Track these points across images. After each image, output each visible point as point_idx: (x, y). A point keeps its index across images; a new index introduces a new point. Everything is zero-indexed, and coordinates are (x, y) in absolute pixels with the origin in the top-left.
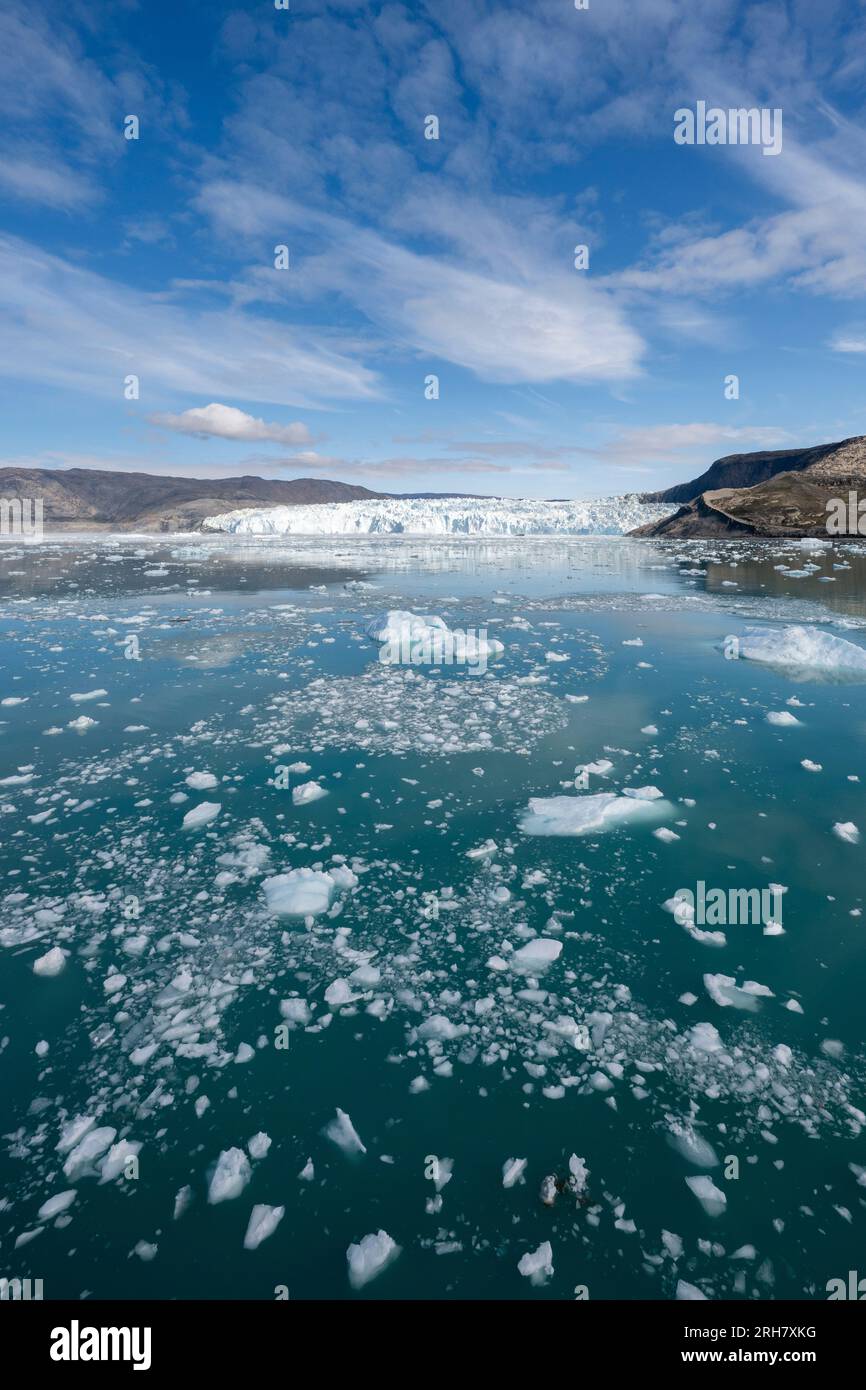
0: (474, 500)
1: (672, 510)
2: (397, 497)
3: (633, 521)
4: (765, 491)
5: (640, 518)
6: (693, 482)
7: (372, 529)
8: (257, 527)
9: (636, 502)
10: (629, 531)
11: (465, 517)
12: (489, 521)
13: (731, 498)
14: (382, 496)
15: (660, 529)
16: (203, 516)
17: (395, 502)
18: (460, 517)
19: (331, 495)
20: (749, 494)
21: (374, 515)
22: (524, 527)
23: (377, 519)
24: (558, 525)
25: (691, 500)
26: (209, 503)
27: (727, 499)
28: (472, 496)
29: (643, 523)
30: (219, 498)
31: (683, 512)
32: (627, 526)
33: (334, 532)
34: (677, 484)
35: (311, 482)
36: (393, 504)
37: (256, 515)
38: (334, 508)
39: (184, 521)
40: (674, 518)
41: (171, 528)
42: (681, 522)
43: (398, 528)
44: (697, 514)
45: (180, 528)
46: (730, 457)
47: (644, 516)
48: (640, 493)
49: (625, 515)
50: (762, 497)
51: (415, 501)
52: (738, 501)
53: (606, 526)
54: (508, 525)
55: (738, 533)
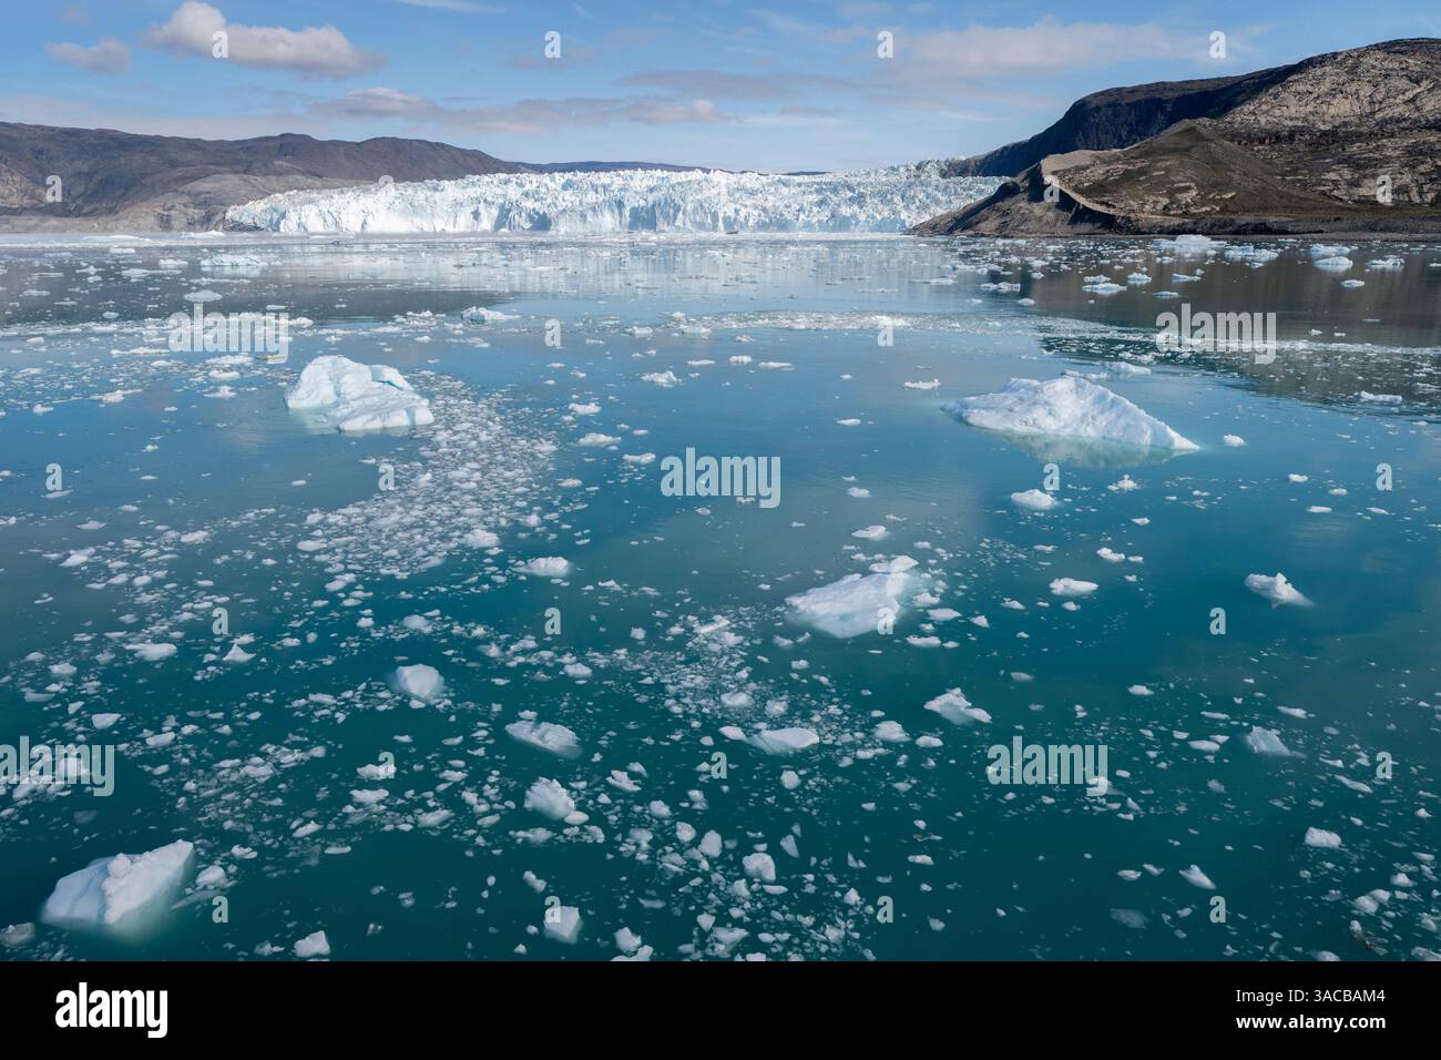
0: (666, 173)
1: (990, 186)
2: (539, 169)
3: (924, 207)
4: (1145, 155)
5: (937, 202)
6: (1034, 139)
7: (499, 224)
8: (315, 224)
9: (935, 177)
10: (915, 223)
11: (650, 203)
12: (690, 207)
13: (1088, 168)
14: (513, 168)
15: (964, 222)
16: (225, 204)
17: (534, 177)
18: (642, 203)
19: (429, 165)
20: (1118, 159)
21: (501, 201)
22: (746, 219)
23: (507, 207)
24: (802, 216)
25: (1020, 170)
26: (231, 181)
27: (1080, 169)
28: (663, 167)
29: (940, 211)
30: (245, 172)
31: (1006, 192)
32: (911, 218)
33: (438, 230)
34: (1005, 144)
35: (393, 143)
36: (532, 181)
37: (311, 201)
38: (435, 189)
39: (197, 213)
40: (990, 202)
41: (175, 223)
42: (998, 210)
43: (542, 223)
44: (1026, 196)
45: (191, 225)
46: (1102, 93)
47: (944, 199)
48: (943, 159)
49: (913, 198)
50: (1139, 165)
51: (568, 176)
52: (1098, 173)
53: (879, 217)
54: (721, 216)
55: (1086, 227)
